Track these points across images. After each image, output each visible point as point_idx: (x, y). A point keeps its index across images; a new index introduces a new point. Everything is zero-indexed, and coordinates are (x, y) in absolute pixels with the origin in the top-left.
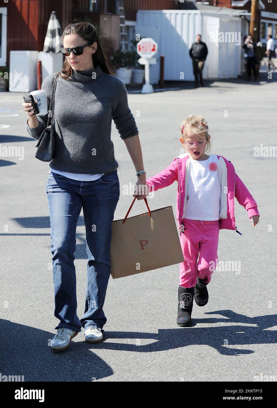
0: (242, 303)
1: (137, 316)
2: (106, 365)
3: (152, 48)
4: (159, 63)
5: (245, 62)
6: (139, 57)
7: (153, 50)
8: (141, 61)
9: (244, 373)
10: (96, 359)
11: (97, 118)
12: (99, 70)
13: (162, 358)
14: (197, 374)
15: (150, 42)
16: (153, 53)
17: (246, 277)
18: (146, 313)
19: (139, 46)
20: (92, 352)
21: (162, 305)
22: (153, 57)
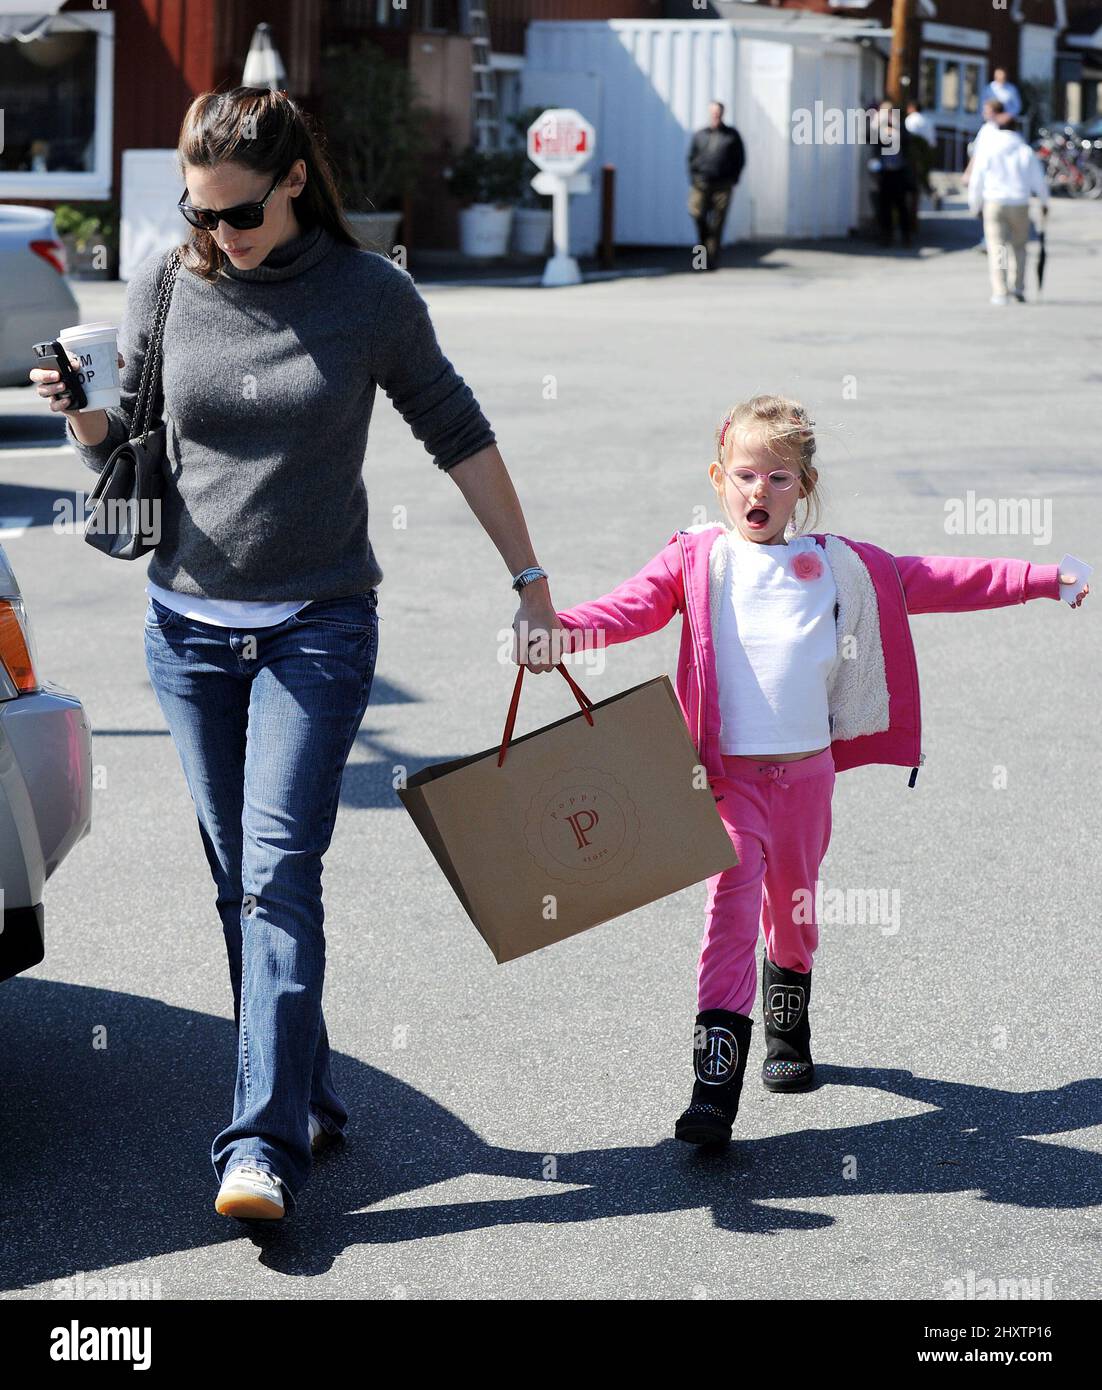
0: (889, 945)
1: (560, 985)
2: (472, 1134)
3: (577, 140)
4: (598, 191)
5: (874, 186)
6: (535, 170)
7: (581, 147)
8: (542, 184)
9: (904, 1156)
10: (439, 1118)
11: (303, 408)
12: (316, 242)
13: (644, 1114)
14: (757, 1161)
15: (571, 124)
16: (581, 158)
17: (896, 863)
18: (589, 977)
19: (537, 135)
20: (426, 1097)
21: (638, 949)
22: (582, 170)
